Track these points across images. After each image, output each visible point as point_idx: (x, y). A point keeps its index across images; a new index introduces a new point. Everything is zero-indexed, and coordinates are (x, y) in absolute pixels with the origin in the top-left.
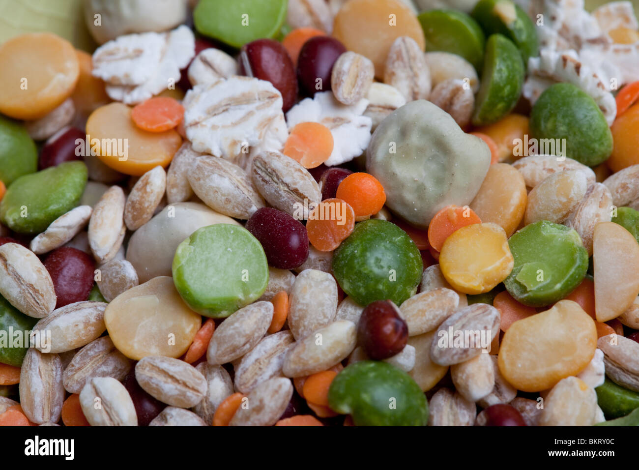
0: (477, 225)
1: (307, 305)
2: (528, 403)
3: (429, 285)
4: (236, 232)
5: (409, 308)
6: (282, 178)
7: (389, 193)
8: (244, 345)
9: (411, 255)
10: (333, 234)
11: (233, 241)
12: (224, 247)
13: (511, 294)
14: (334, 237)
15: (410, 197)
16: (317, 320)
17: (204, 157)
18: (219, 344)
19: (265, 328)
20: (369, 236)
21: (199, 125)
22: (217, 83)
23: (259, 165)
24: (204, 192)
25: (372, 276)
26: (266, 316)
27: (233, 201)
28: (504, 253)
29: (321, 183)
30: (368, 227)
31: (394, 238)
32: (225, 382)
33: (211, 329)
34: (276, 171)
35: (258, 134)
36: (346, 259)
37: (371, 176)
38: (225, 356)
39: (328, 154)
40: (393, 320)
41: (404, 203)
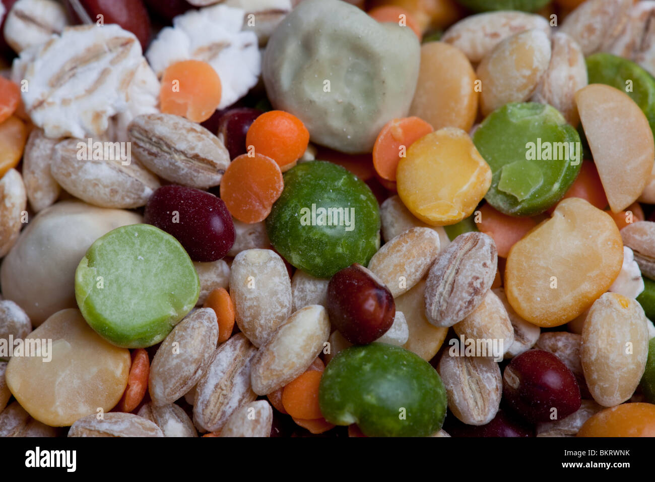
0: (430, 136)
1: (257, 299)
2: (558, 337)
3: (393, 226)
4: (141, 233)
5: (382, 266)
6: (173, 145)
7: (310, 127)
8: (195, 373)
9: (363, 197)
10: (259, 199)
11: (141, 245)
12: (132, 257)
13: (498, 209)
14: (261, 203)
15: (337, 123)
16: (275, 314)
17: (65, 143)
18: (165, 381)
19: (213, 344)
20: (305, 191)
21: (45, 105)
22: (49, 44)
23: (136, 134)
24: (81, 188)
25: (325, 239)
26: (211, 328)
27: (120, 190)
28: (476, 163)
29: (222, 136)
30: (300, 179)
31: (336, 184)
32: (182, 421)
33: (146, 363)
34: (164, 139)
35: (123, 96)
36: (287, 227)
37: (283, 112)
38: (175, 393)
39: (218, 97)
40: (374, 292)
41: (333, 134)
